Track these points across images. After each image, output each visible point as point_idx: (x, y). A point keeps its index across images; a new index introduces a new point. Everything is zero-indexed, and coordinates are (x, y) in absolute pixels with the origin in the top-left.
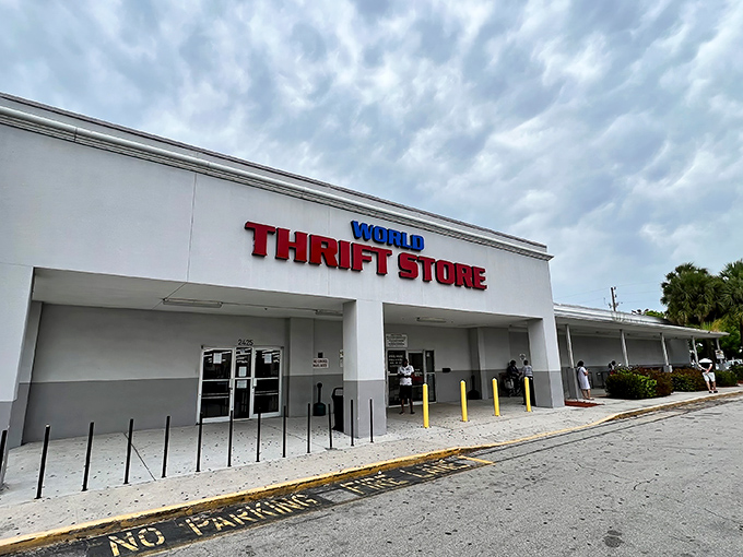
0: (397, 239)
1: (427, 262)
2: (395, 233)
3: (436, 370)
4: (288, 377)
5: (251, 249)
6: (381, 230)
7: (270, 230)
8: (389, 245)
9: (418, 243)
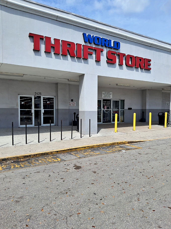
0: (106, 43)
1: (121, 56)
2: (105, 40)
3: (125, 108)
4: (58, 109)
5: (32, 47)
6: (98, 38)
7: (41, 38)
8: (102, 46)
9: (117, 45)
